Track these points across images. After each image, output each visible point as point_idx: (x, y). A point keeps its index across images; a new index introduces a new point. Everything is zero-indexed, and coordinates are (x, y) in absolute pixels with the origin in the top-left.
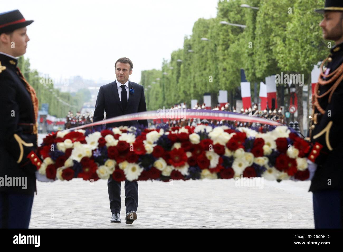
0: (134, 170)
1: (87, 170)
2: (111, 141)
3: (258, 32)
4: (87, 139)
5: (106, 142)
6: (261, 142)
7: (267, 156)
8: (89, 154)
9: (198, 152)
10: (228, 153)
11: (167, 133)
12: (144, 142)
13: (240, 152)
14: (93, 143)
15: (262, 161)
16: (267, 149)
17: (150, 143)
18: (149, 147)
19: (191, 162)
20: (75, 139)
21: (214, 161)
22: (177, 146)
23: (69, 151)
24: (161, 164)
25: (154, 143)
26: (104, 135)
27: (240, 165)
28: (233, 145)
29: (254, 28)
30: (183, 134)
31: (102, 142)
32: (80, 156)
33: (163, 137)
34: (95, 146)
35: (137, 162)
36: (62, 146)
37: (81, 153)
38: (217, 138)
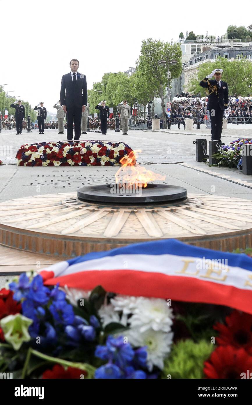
0: (58, 163)
1: (38, 163)
2: (48, 151)
3: (106, 93)
4: (38, 150)
5: (46, 152)
6: (113, 152)
7: (115, 159)
8: (39, 157)
9: (86, 156)
10: (98, 157)
11: (73, 147)
12: (63, 152)
13: (104, 157)
14: (40, 152)
15: (113, 161)
16: (115, 155)
17: (65, 152)
18: (65, 154)
19: (83, 161)
20: (33, 150)
21: (92, 160)
22: (77, 153)
23: (30, 156)
24: (70, 161)
25: (67, 152)
26: (45, 148)
27: (104, 161)
28: (101, 153)
29: (105, 92)
30: (79, 148)
31: (44, 152)
32: (35, 157)
33: (71, 149)
34: (42, 154)
35: (59, 161)
36: (27, 153)
37: (35, 156)
38: (94, 150)
